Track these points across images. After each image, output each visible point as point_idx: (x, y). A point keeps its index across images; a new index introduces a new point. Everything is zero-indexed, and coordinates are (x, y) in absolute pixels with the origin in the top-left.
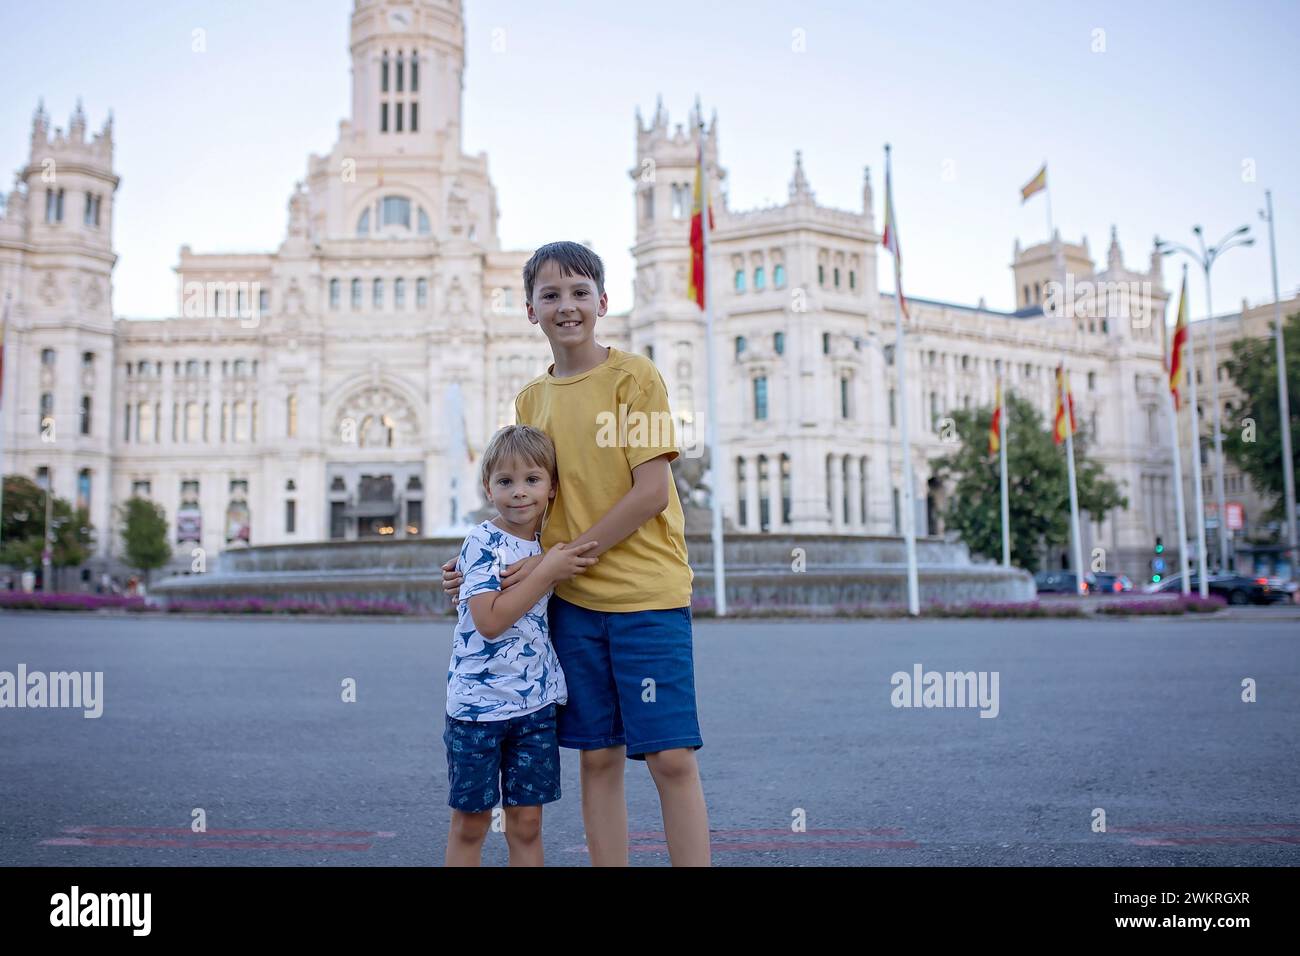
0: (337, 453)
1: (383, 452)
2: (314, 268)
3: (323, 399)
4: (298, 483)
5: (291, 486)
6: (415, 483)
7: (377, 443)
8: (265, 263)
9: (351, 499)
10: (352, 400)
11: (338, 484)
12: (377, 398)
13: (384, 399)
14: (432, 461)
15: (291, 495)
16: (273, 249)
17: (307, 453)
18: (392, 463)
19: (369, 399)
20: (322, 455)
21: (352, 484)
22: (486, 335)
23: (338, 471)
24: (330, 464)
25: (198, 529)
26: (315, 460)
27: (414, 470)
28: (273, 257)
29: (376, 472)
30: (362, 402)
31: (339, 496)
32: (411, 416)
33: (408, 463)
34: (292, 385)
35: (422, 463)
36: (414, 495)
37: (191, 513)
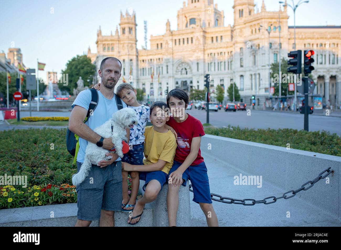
0: (176, 76)
1: (185, 76)
2: (171, 38)
3: (173, 65)
4: (169, 83)
5: (167, 84)
6: (191, 82)
7: (184, 74)
8: (161, 37)
9: (179, 86)
10: (179, 65)
11: (177, 83)
12: (184, 64)
13: (185, 65)
14: (194, 77)
15: (168, 86)
16: (163, 34)
17: (170, 77)
18: (187, 78)
19: (182, 65)
20: (173, 77)
21: (179, 83)
22: (204, 49)
23: (177, 80)
24: (175, 79)
25: (153, 93)
26: (172, 78)
27: (191, 79)
28: (163, 36)
29: (184, 80)
30: (181, 65)
31: (177, 85)
32: (190, 68)
33: (189, 78)
34: (167, 63)
35: (192, 78)
36: (191, 85)
37: (152, 90)
